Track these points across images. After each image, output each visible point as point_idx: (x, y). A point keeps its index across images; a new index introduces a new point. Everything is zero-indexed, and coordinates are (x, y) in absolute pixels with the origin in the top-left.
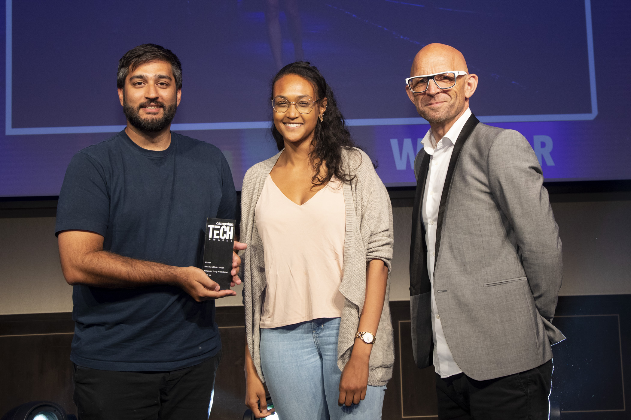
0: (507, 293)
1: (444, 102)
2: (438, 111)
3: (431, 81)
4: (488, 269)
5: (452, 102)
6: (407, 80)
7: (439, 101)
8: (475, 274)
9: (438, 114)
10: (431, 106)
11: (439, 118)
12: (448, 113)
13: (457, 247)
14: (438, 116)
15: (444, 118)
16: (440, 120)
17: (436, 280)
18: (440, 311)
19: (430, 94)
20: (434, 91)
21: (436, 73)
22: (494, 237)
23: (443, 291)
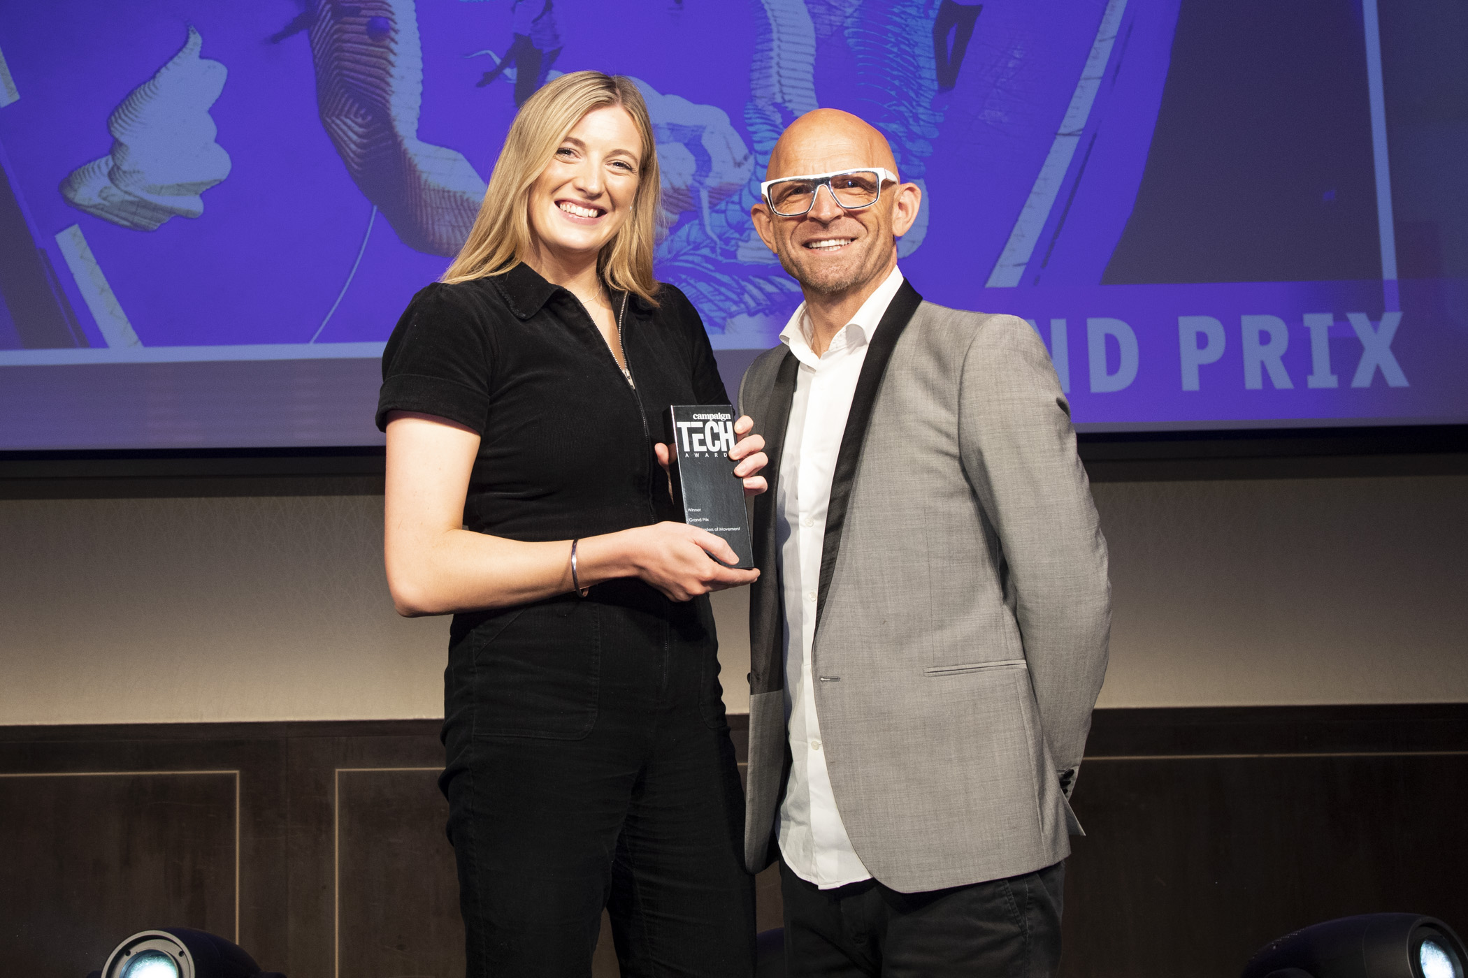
0: (976, 694)
3: (821, 189)
4: (936, 636)
6: (765, 186)
9: (836, 271)
13: (870, 578)
14: (834, 275)
17: (818, 652)
18: (824, 725)
19: (820, 219)
20: (829, 213)
21: (833, 171)
22: (955, 561)
23: (832, 679)
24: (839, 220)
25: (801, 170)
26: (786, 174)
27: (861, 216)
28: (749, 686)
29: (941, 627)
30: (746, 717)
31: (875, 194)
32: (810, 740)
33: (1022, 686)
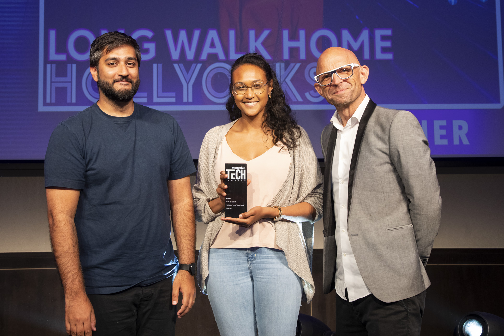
0: (403, 236)
1: (347, 89)
2: (343, 97)
3: (334, 75)
4: (389, 218)
5: (353, 88)
6: (315, 77)
7: (343, 89)
8: (379, 222)
9: (344, 98)
10: (337, 94)
11: (345, 102)
12: (351, 97)
13: (364, 201)
14: (344, 100)
15: (348, 101)
16: (346, 102)
17: (349, 227)
18: (353, 249)
19: (335, 84)
20: (338, 82)
21: (337, 68)
22: (393, 193)
23: (355, 235)
24: (342, 84)
25: (326, 70)
26: (322, 72)
28: (324, 234)
29: (390, 215)
31: (352, 73)
32: (343, 253)
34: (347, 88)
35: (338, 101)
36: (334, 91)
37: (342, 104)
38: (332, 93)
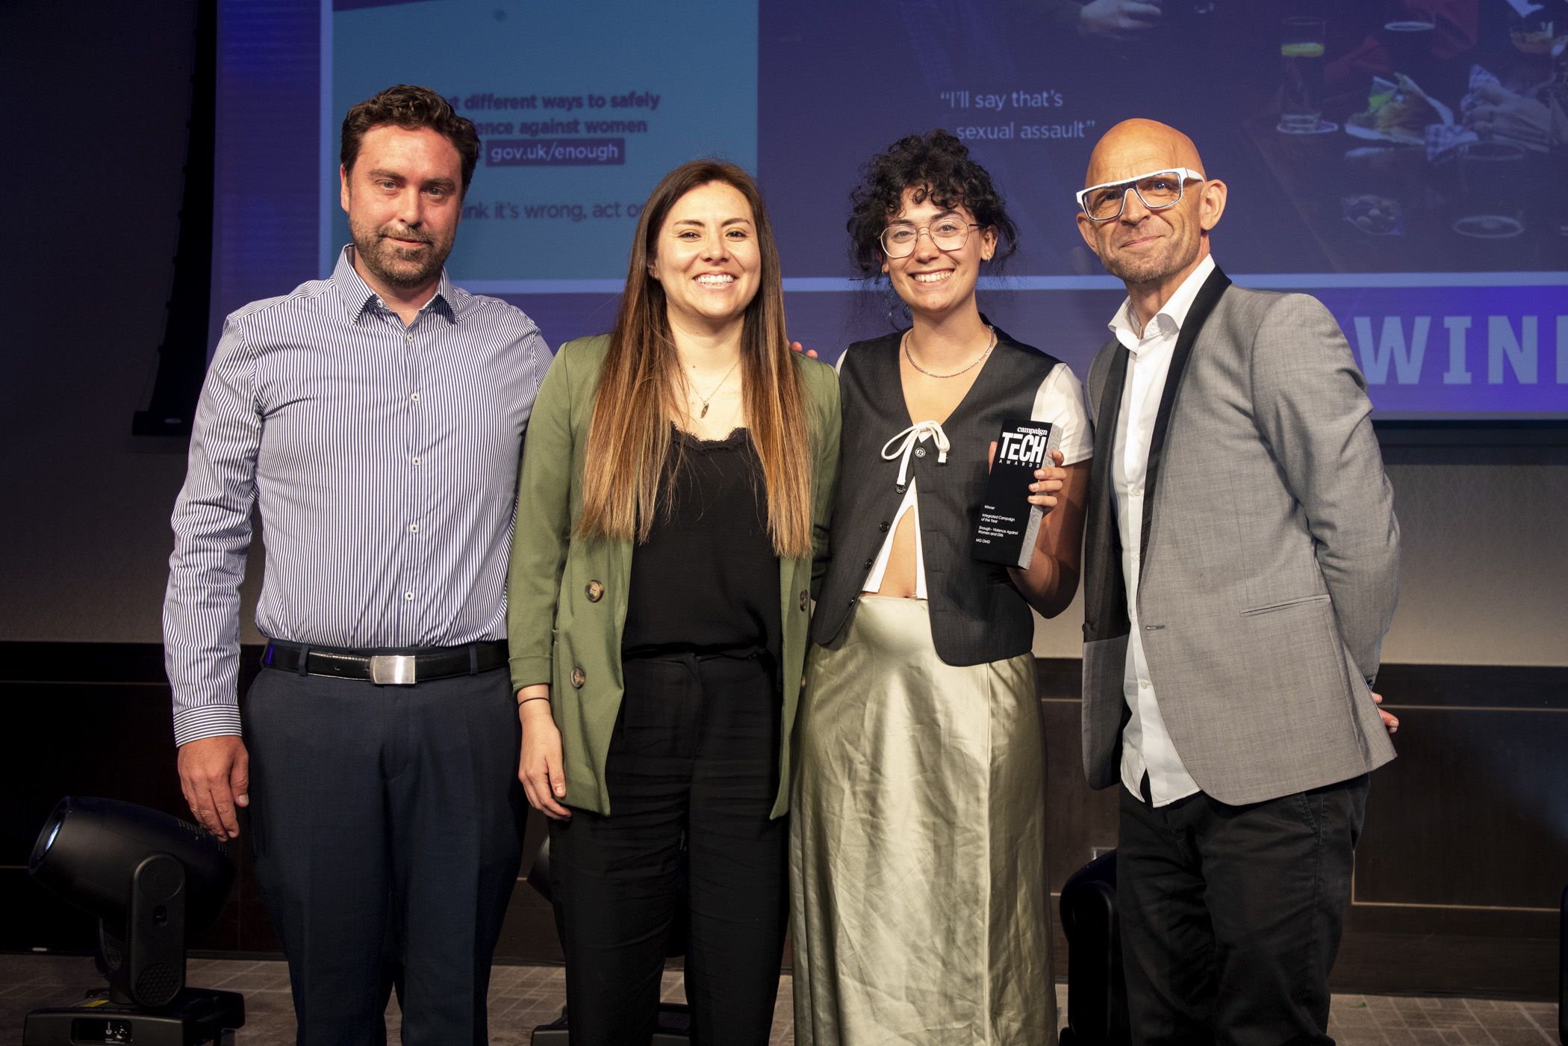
0: (1289, 628)
1: (1159, 237)
2: (1147, 257)
3: (1130, 193)
4: (1250, 582)
5: (1175, 237)
6: (1079, 195)
7: (1148, 236)
8: (1223, 592)
9: (1148, 262)
10: (1131, 247)
11: (1150, 273)
12: (1168, 261)
13: (1186, 537)
14: (1148, 266)
15: (1160, 270)
16: (1152, 274)
17: (1143, 605)
18: (1152, 667)
19: (1129, 220)
20: (1137, 215)
21: (1139, 175)
22: (1262, 516)
23: (1158, 628)
24: (1147, 221)
25: (1111, 178)
26: (1098, 182)
27: (1164, 214)
28: (1083, 633)
29: (1253, 573)
30: (1080, 661)
31: (1178, 195)
32: (1139, 681)
33: (1330, 618)
34: (1159, 235)
35: (1131, 269)
36: (1125, 239)
37: (1142, 278)
38: (1118, 245)
